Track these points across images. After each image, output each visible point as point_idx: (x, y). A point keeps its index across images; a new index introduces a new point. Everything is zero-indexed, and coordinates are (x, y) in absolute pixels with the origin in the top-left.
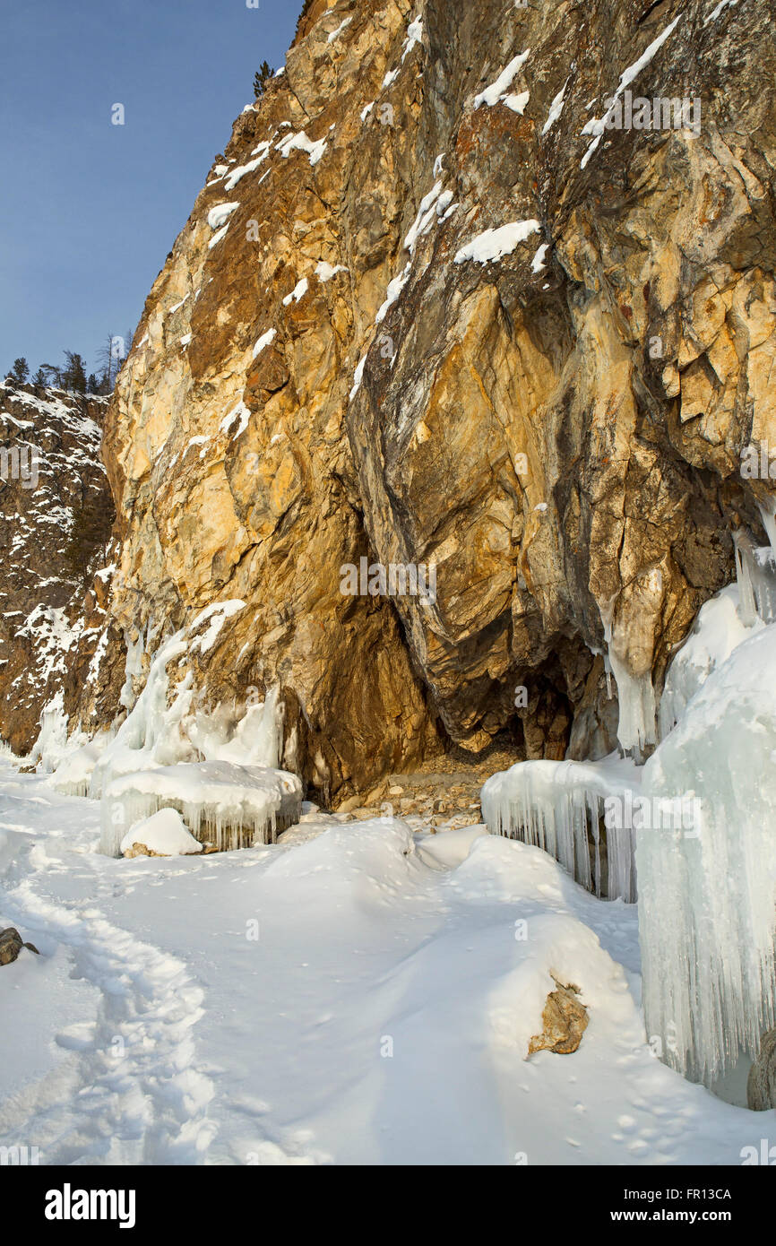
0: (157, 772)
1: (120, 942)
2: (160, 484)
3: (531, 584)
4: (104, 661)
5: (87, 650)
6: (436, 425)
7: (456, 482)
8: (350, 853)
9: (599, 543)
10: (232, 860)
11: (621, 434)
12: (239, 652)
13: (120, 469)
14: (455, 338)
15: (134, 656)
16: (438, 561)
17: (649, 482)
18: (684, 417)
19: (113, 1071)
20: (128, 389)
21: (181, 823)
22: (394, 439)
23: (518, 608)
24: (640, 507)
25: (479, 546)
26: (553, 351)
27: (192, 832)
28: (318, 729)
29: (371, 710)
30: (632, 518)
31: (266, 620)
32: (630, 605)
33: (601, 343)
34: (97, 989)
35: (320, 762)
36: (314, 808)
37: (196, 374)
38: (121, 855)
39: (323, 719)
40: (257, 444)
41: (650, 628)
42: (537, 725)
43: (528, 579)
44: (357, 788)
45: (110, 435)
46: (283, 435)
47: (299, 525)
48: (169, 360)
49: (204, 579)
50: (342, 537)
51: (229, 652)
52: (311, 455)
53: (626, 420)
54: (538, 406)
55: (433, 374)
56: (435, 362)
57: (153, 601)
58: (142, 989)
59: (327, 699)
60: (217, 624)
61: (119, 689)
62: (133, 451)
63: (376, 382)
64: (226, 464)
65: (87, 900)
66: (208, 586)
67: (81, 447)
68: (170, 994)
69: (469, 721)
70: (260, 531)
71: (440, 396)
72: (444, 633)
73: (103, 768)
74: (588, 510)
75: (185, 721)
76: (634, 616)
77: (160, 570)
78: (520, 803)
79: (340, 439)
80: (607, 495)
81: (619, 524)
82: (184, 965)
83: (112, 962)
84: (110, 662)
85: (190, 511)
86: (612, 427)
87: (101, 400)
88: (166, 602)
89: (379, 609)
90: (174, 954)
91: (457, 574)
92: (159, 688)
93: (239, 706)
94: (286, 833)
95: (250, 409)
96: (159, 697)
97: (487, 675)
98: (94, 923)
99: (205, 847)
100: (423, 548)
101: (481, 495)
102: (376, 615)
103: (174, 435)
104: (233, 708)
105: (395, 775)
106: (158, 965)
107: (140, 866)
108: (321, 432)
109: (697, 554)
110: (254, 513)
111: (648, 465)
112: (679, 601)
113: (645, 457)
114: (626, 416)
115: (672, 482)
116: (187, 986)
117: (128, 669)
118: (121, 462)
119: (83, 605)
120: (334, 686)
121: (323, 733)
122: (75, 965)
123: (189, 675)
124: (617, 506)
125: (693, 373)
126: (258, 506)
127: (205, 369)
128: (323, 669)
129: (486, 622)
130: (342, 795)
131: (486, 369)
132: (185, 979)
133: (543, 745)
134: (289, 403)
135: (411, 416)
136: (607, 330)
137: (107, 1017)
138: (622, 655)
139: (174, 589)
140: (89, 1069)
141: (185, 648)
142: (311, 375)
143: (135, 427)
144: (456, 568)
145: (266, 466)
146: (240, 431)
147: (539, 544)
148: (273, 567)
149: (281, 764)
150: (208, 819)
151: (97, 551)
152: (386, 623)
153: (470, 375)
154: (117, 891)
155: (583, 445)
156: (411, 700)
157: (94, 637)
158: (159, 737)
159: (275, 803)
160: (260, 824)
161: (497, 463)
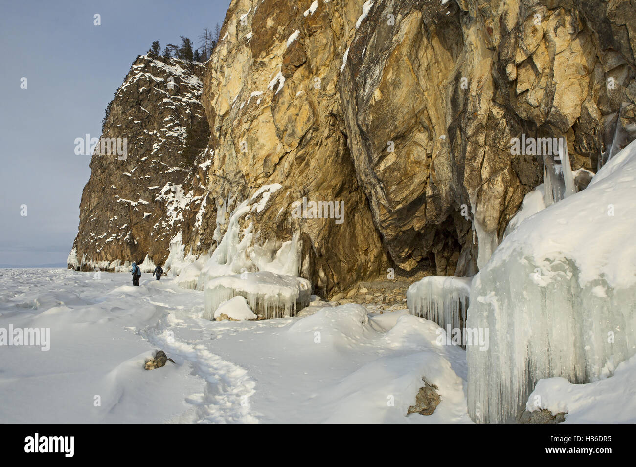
0: (233, 276)
1: (215, 360)
2: (235, 118)
3: (436, 180)
4: (204, 216)
5: (194, 209)
6: (385, 91)
7: (396, 123)
8: (333, 321)
9: (471, 160)
10: (273, 324)
11: (485, 100)
12: (278, 212)
13: (213, 109)
14: (397, 41)
15: (221, 213)
16: (385, 166)
17: (500, 126)
18: (518, 92)
19: (212, 414)
20: (217, 64)
21: (246, 304)
22: (363, 98)
23: (429, 192)
24: (494, 140)
25: (409, 158)
26: (453, 48)
27: (251, 309)
28: (321, 256)
29: (350, 246)
30: (490, 146)
31: (293, 195)
32: (486, 194)
33: (476, 47)
34: (204, 380)
35: (322, 274)
36: (318, 298)
37: (255, 56)
38: (214, 320)
39: (323, 250)
40: (289, 97)
41: (497, 207)
42: (443, 257)
43: (434, 177)
44: (342, 288)
45: (207, 90)
46: (303, 91)
47: (311, 143)
48: (240, 47)
49: (259, 172)
50: (336, 149)
51: (272, 213)
52: (319, 103)
53: (488, 92)
54: (443, 80)
55: (384, 62)
56: (386, 55)
57: (231, 183)
58: (226, 382)
59: (326, 239)
60: (266, 197)
61: (212, 231)
62: (220, 99)
63: (354, 65)
64: (272, 108)
65: (198, 341)
66: (261, 176)
67: (190, 92)
68: (239, 384)
69: (404, 253)
70: (290, 145)
71: (388, 74)
72: (388, 205)
73: (205, 274)
74: (465, 141)
75: (249, 249)
76: (489, 199)
77: (235, 166)
78: (426, 299)
79: (335, 94)
80: (476, 133)
81: (482, 149)
82: (246, 371)
83: (211, 369)
84: (208, 216)
85: (251, 134)
86: (479, 96)
87: (202, 65)
88: (238, 184)
89: (356, 190)
90: (241, 366)
91: (396, 173)
92: (235, 231)
93: (277, 242)
94: (302, 311)
95: (285, 77)
96: (234, 237)
97: (413, 228)
98: (202, 351)
99: (258, 317)
100: (377, 159)
101: (410, 130)
102: (354, 193)
103: (242, 91)
104: (275, 243)
105: (363, 282)
106: (233, 371)
107: (224, 325)
108: (324, 90)
109: (525, 167)
110: (287, 136)
111: (499, 117)
112: (514, 192)
113: (497, 112)
114: (488, 89)
115: (512, 127)
116: (247, 380)
117: (218, 220)
118: (213, 105)
119: (192, 183)
120: (330, 232)
121: (324, 258)
122: (193, 369)
123: (251, 225)
124: (481, 139)
125: (524, 67)
126: (289, 132)
127: (260, 53)
128: (324, 223)
129: (411, 200)
130: (334, 292)
131: (414, 59)
132: (247, 377)
133: (446, 268)
134: (307, 73)
135: (372, 85)
136: (480, 40)
137: (209, 392)
138: (481, 221)
139: (243, 177)
140: (201, 413)
141: (249, 210)
142: (319, 57)
143: (221, 85)
144: (395, 170)
145: (294, 109)
146: (279, 89)
147: (440, 158)
148: (297, 166)
149: (300, 274)
150: (260, 302)
151: (200, 152)
152: (361, 198)
153: (405, 62)
154: (213, 337)
155: (464, 105)
156: (373, 241)
157: (198, 202)
158: (234, 258)
159: (296, 295)
160: (288, 306)
161: (419, 112)
